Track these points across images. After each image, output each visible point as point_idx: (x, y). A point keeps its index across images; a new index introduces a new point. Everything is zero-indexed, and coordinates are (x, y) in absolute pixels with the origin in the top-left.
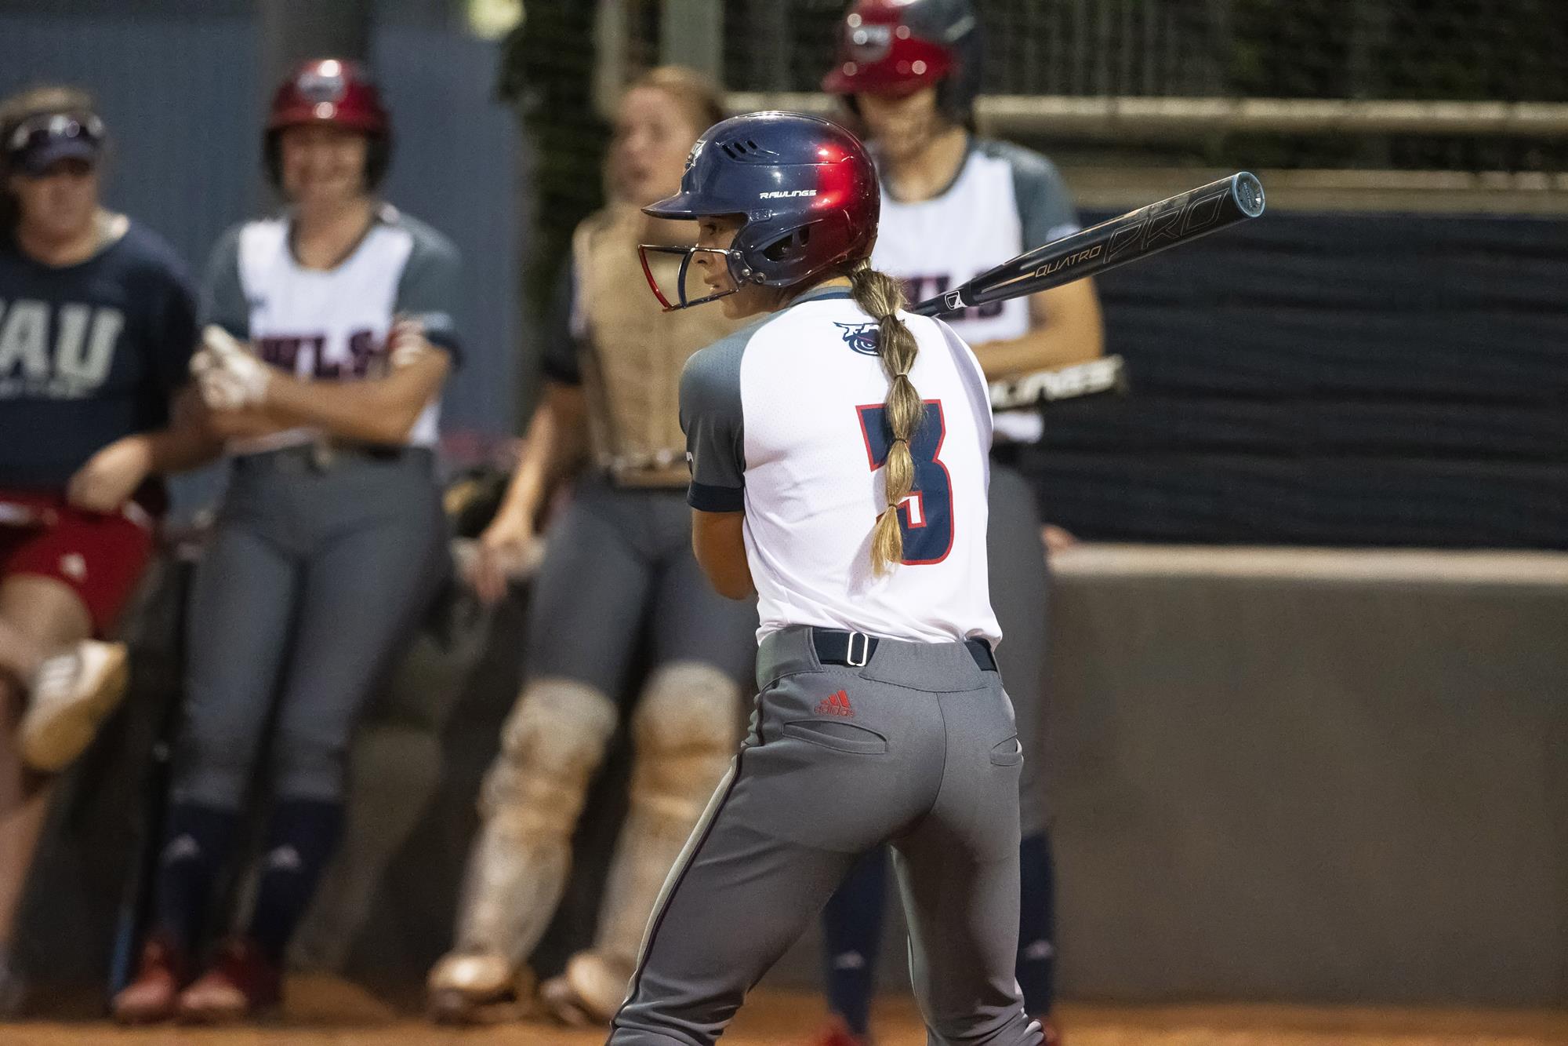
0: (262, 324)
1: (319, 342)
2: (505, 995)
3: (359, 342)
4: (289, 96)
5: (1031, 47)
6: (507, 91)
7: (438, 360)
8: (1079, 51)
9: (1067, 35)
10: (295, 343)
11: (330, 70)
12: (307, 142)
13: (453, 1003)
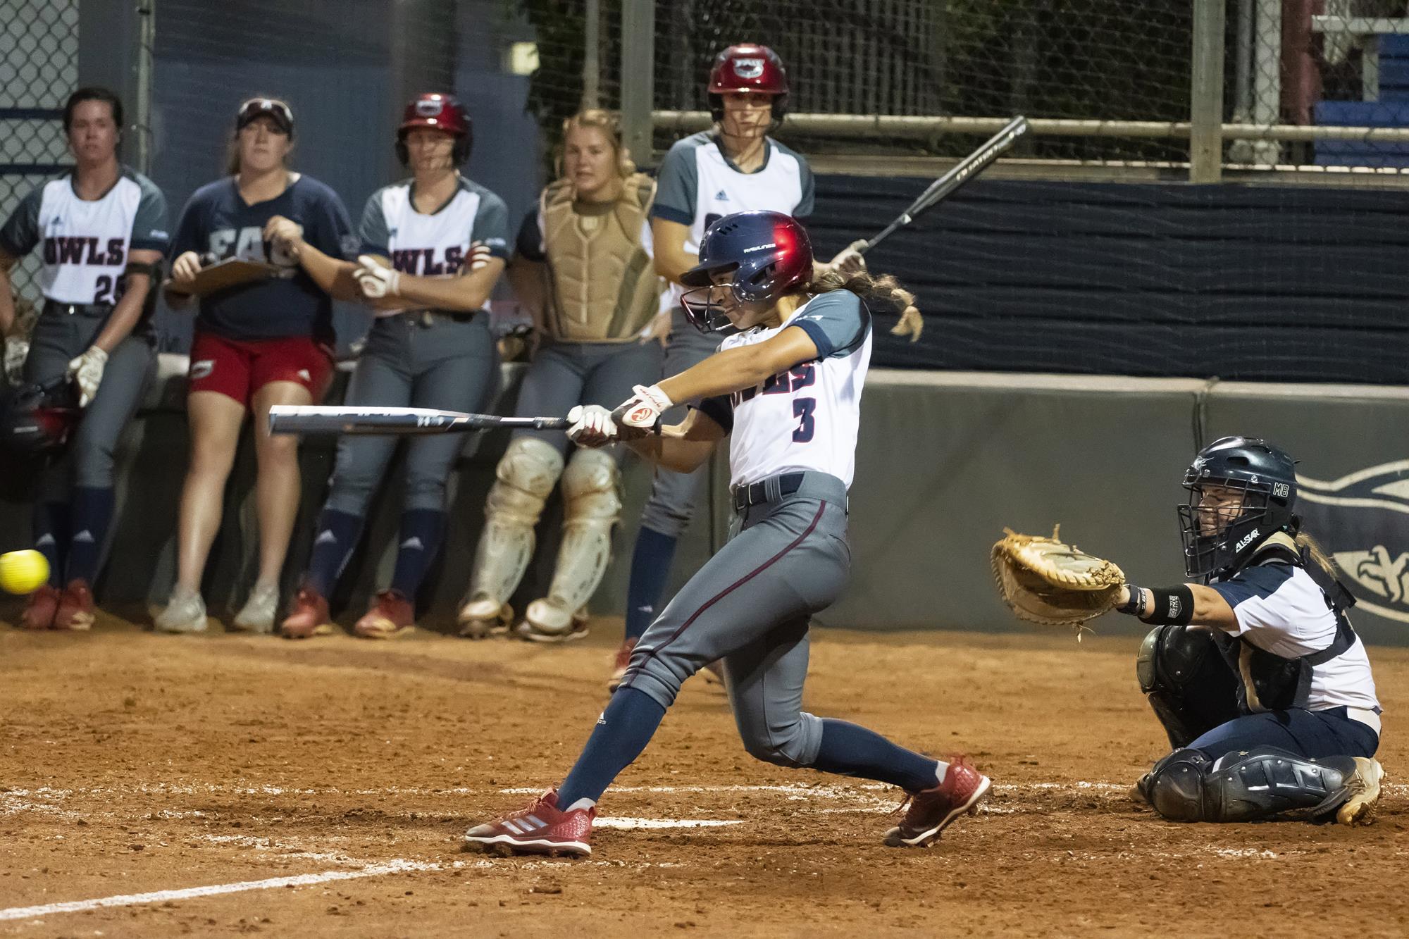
0: (394, 245)
1: (429, 253)
2: (498, 621)
3: (451, 253)
4: (411, 112)
5: (831, 84)
6: (532, 106)
7: (499, 263)
8: (858, 86)
9: (852, 78)
10: (416, 253)
11: (436, 99)
12: (420, 140)
13: (477, 625)
